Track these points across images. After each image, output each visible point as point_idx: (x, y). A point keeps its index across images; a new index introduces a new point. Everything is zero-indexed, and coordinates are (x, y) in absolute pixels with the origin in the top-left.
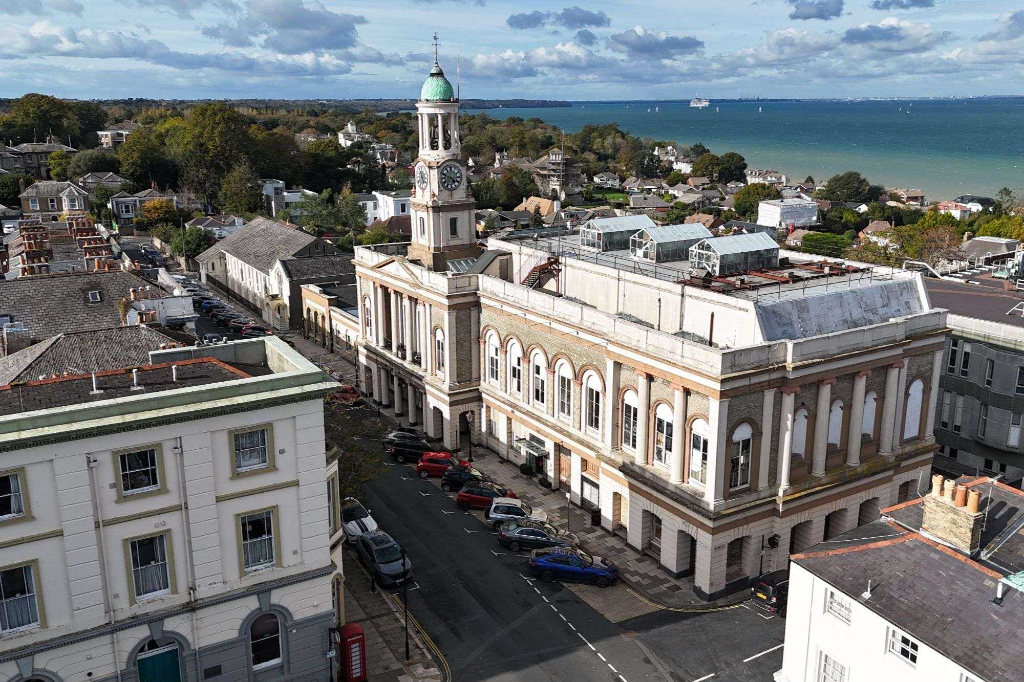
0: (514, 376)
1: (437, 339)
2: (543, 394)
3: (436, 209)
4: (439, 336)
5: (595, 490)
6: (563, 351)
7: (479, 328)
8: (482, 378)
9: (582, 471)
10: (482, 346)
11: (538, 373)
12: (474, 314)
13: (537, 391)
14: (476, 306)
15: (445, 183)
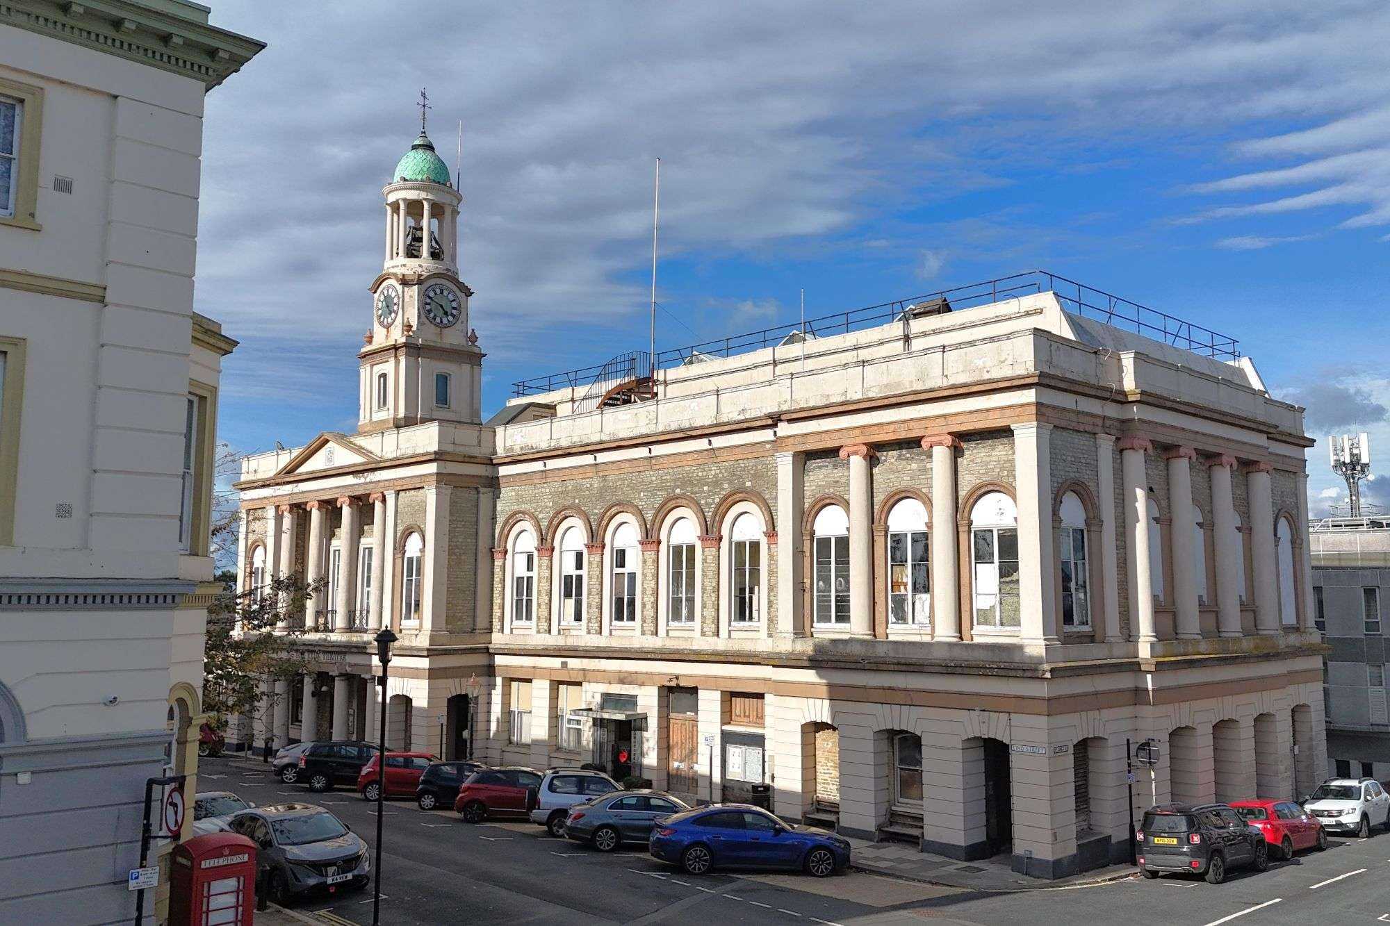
0: (568, 595)
1: (407, 555)
2: (632, 603)
3: (412, 349)
4: (413, 547)
5: (754, 753)
6: (678, 491)
7: (494, 530)
8: (496, 624)
9: (723, 723)
10: (498, 563)
11: (621, 564)
12: (485, 499)
13: (620, 601)
14: (490, 486)
15: (430, 311)
